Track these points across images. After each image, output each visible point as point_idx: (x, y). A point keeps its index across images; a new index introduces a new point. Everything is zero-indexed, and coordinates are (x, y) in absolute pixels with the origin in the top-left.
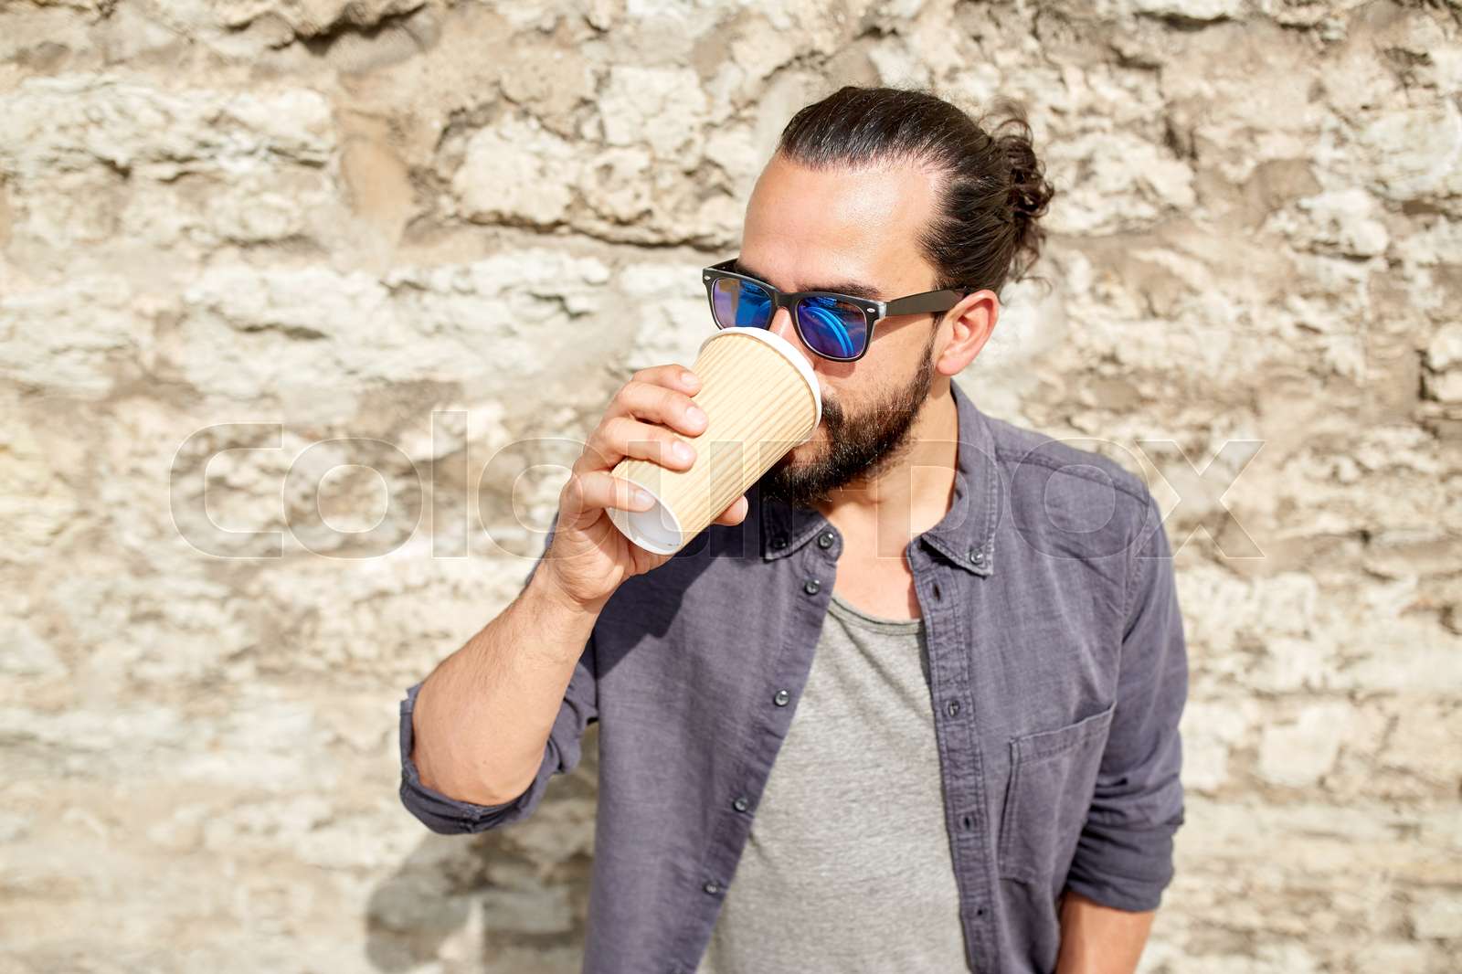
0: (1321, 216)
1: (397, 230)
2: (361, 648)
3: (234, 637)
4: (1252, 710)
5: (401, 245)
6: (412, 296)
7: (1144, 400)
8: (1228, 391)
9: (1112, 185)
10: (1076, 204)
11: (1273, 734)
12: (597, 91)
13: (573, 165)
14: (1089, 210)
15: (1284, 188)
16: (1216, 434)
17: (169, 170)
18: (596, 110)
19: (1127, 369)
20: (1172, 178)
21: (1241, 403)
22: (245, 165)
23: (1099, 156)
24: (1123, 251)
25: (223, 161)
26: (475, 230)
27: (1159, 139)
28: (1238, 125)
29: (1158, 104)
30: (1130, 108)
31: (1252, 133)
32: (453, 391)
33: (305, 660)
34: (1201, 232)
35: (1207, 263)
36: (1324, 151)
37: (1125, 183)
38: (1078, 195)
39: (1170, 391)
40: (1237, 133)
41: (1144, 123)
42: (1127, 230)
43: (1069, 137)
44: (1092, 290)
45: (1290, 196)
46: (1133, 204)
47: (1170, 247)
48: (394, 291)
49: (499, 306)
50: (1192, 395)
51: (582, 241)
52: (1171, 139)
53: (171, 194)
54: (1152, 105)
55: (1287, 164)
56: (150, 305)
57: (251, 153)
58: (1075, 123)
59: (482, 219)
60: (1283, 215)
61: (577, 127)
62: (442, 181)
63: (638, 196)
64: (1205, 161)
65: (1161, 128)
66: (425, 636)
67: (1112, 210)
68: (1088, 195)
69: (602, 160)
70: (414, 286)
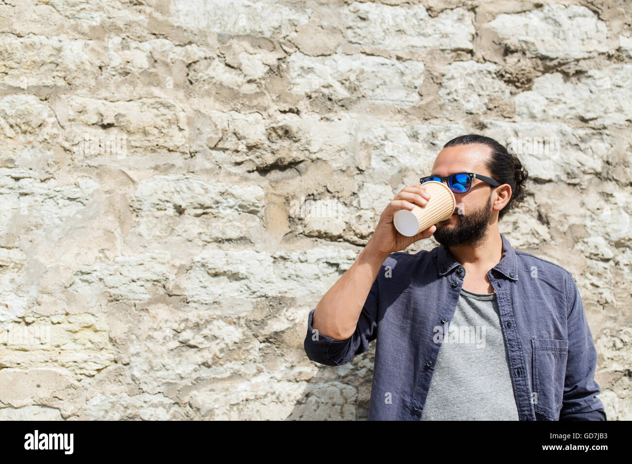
0: (591, 244)
1: (281, 237)
5: (281, 243)
6: (282, 262)
9: (524, 231)
10: (513, 238)
12: (358, 190)
13: (348, 215)
14: (518, 239)
15: (578, 235)
17: (200, 211)
18: (358, 197)
20: (542, 230)
22: (229, 211)
23: (519, 221)
25: (221, 210)
26: (308, 239)
27: (537, 217)
28: (561, 213)
29: (535, 206)
31: (565, 216)
32: (292, 302)
34: (555, 249)
36: (588, 223)
37: (528, 231)
38: (513, 234)
40: (561, 216)
41: (532, 212)
42: (531, 247)
45: (581, 238)
46: (531, 238)
47: (545, 254)
48: (275, 260)
49: (315, 267)
51: (347, 244)
52: (540, 218)
53: (197, 221)
54: (533, 206)
55: (578, 226)
56: (178, 263)
57: (231, 207)
59: (312, 234)
60: (579, 244)
61: (351, 202)
62: (301, 220)
63: (369, 227)
64: (552, 224)
65: (537, 214)
67: (525, 240)
68: (518, 235)
69: (357, 214)
70: (284, 258)
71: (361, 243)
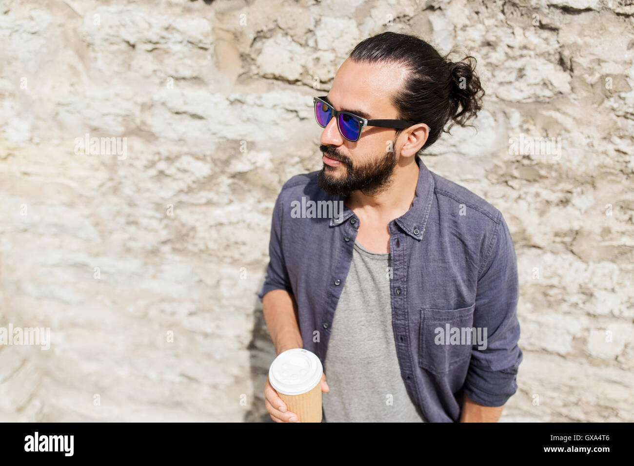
0: (630, 101)
1: (234, 77)
2: (211, 245)
3: (164, 235)
4: (585, 321)
5: (236, 84)
6: (239, 105)
7: (541, 177)
8: (581, 176)
9: (532, 81)
10: (515, 88)
11: (594, 333)
12: (315, 26)
13: (304, 57)
14: (522, 91)
15: (613, 88)
16: (575, 195)
17: (150, 47)
18: (314, 34)
19: (534, 163)
20: (561, 79)
21: (587, 182)
22: (178, 47)
23: (527, 68)
24: (536, 110)
25: (170, 45)
26: (265, 80)
27: (556, 62)
28: (593, 57)
29: (557, 46)
30: (543, 47)
31: (599, 61)
32: (252, 146)
33: (190, 247)
34: (574, 105)
35: (574, 119)
36: (633, 72)
37: (538, 80)
38: (517, 84)
39: (554, 174)
40: (593, 61)
41: (549, 54)
42: (538, 101)
43: (514, 59)
44: (521, 126)
45: (616, 92)
46: (542, 90)
47: (558, 110)
48: (232, 103)
49: (272, 112)
50: (564, 176)
51: (306, 88)
52: (561, 62)
53: (150, 56)
54: (553, 46)
55: (615, 76)
56: (140, 100)
57: (181, 42)
58: (518, 52)
59: (268, 76)
60: (612, 100)
61: (306, 41)
62: (253, 59)
63: (329, 72)
64: (576, 73)
65: (557, 57)
66: (236, 243)
67: (532, 92)
68: (521, 84)
69: (315, 55)
70: (240, 101)
71: (322, 88)
